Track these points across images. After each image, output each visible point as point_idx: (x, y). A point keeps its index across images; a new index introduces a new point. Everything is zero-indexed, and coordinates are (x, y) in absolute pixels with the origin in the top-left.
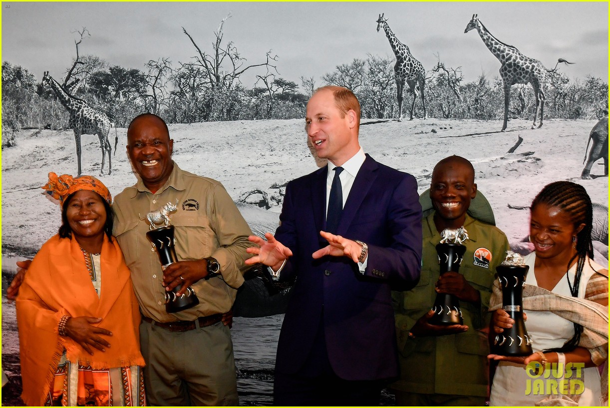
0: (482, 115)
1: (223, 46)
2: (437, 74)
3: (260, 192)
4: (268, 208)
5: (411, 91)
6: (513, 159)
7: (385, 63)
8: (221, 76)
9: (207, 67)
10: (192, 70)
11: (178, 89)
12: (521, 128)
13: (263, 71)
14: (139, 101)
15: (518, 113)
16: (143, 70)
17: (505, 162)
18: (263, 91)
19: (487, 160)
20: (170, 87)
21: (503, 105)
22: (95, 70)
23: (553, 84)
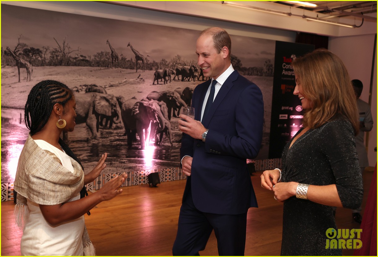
0: (132, 68)
1: (66, 44)
2: (121, 57)
3: (76, 87)
4: (79, 92)
5: (115, 61)
6: (138, 80)
7: (109, 53)
8: (65, 53)
9: (61, 50)
10: (56, 50)
11: (52, 56)
12: (140, 72)
13: (77, 52)
14: (40, 59)
15: (139, 68)
16: (41, 49)
17: (137, 80)
18: (77, 58)
19: (133, 80)
20: (49, 55)
21: (136, 66)
22: (25, 48)
23: (146, 61)
